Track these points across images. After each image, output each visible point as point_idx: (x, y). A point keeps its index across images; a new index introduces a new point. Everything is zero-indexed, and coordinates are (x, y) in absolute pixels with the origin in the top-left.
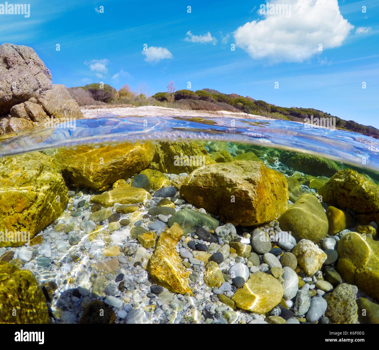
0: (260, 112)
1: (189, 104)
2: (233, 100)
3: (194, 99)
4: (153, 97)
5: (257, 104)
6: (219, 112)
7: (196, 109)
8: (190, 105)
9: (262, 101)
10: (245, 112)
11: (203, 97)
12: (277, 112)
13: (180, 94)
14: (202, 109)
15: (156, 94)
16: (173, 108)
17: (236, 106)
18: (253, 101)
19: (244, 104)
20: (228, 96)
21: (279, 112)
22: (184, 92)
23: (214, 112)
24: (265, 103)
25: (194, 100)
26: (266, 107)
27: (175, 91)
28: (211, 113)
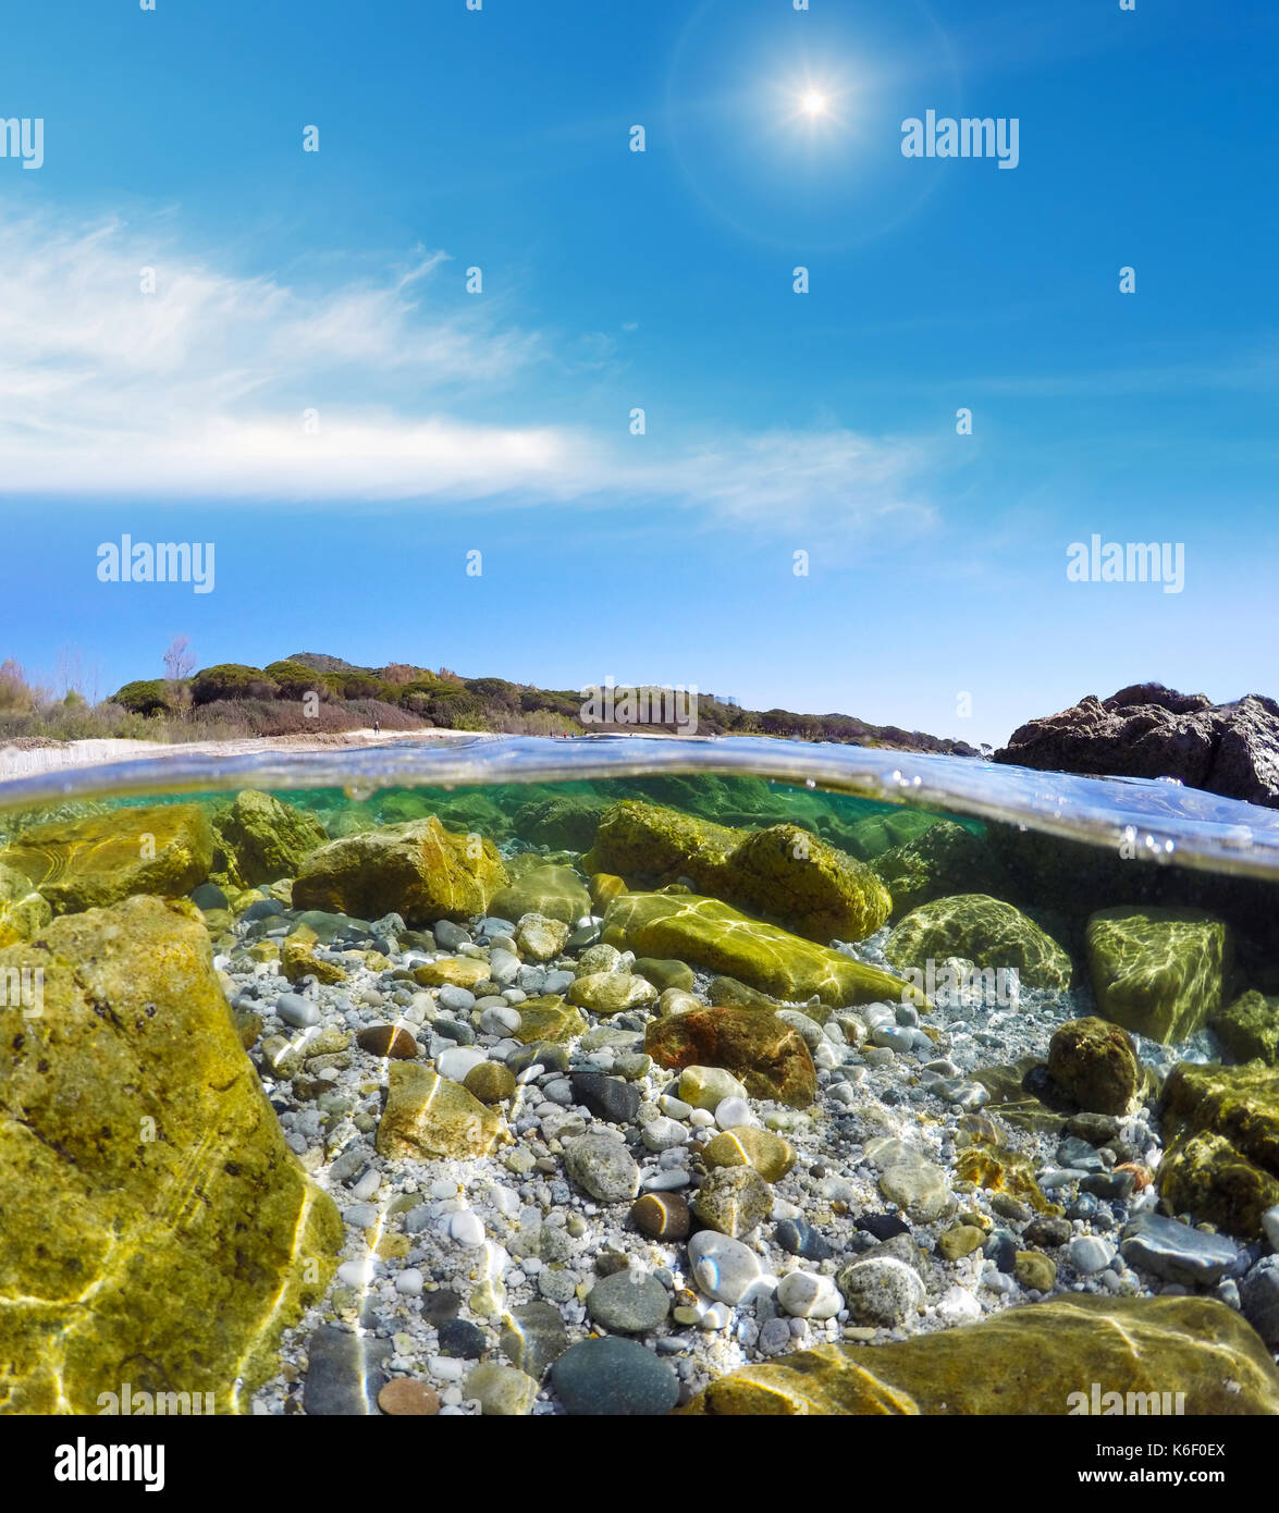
0: (488, 717)
1: (246, 721)
2: (394, 687)
3: (264, 695)
4: (114, 700)
5: (475, 692)
6: (350, 734)
7: (272, 734)
8: (251, 721)
9: (491, 680)
10: (438, 725)
11: (291, 687)
12: (541, 707)
13: (213, 684)
14: (294, 731)
15: (123, 690)
16: (192, 740)
17: (407, 705)
18: (463, 683)
19: (433, 696)
20: (378, 673)
21: (548, 707)
22: (224, 673)
23: (336, 736)
24: (500, 683)
25: (262, 703)
26: (503, 697)
27: (192, 674)
28: (325, 742)
